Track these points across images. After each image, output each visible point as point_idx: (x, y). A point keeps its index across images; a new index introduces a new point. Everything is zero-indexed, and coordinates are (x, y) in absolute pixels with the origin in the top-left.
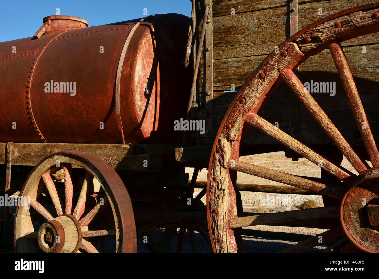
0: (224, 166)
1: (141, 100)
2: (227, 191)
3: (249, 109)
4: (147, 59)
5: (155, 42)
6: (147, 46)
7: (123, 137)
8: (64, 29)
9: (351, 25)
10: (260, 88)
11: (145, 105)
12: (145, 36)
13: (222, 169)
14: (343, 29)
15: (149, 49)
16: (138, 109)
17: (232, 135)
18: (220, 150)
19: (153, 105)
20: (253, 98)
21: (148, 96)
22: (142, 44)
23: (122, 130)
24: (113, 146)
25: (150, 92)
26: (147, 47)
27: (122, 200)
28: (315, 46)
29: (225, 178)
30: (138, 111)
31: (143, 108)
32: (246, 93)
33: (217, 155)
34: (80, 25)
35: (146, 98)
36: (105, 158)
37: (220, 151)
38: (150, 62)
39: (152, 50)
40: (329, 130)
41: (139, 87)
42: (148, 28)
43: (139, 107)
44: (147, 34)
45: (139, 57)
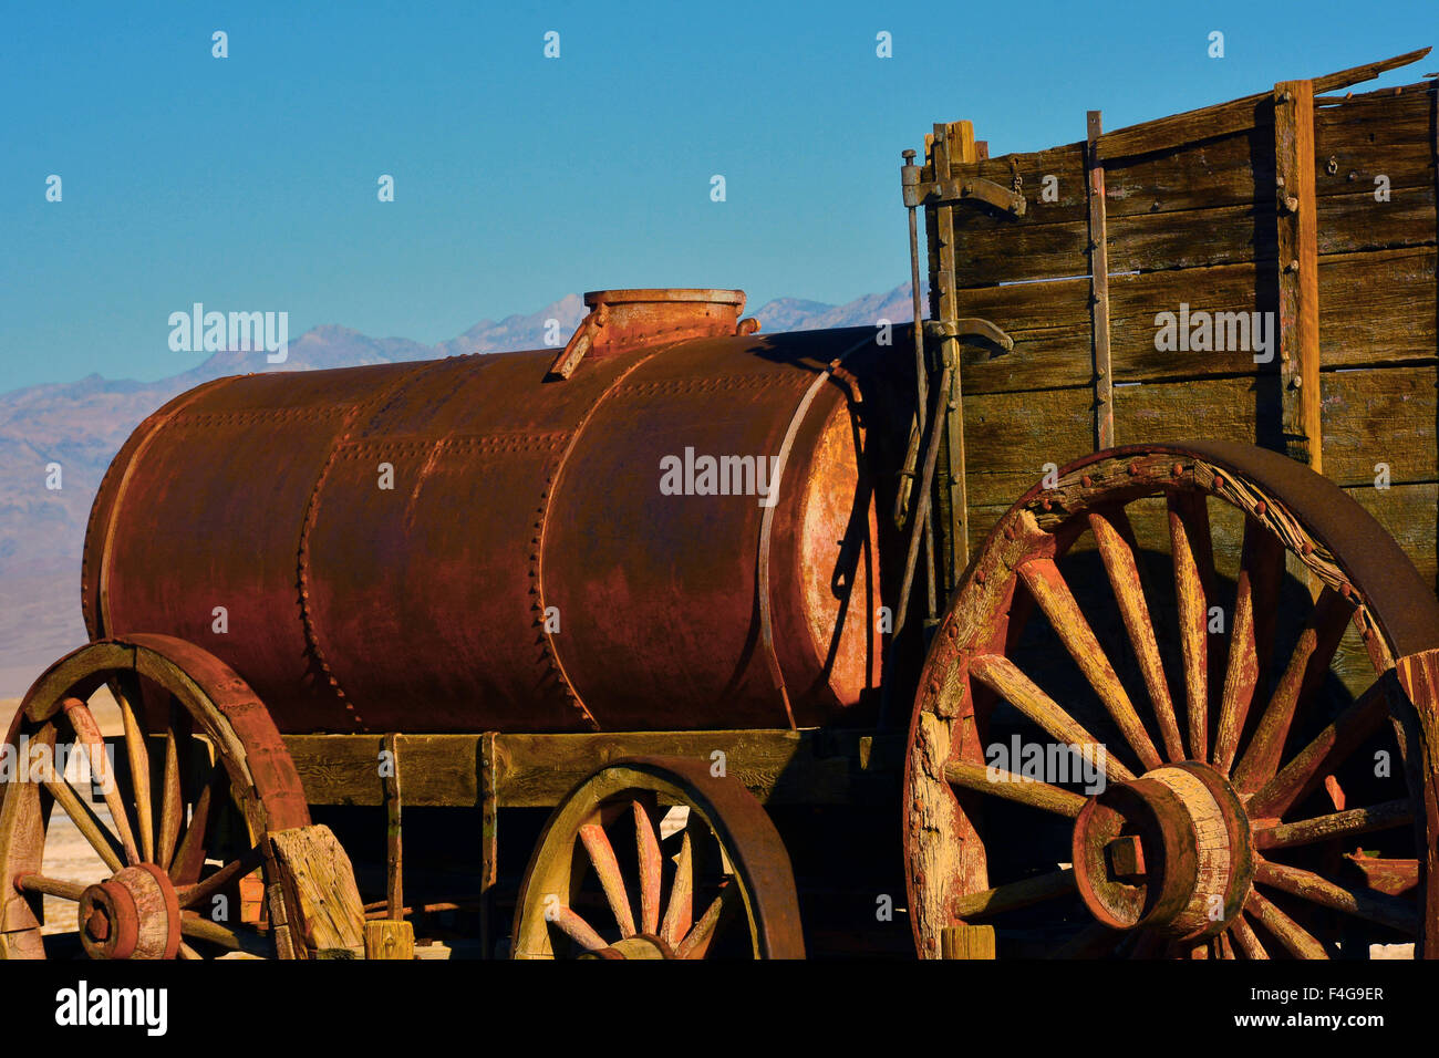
0: (931, 775)
1: (824, 607)
2: (947, 832)
3: (971, 648)
4: (837, 488)
5: (862, 432)
6: (839, 449)
7: (789, 709)
8: (649, 339)
9: (1102, 484)
10: (980, 605)
11: (836, 618)
12: (834, 419)
13: (931, 782)
14: (1092, 490)
15: (845, 458)
16: (817, 630)
17: (943, 706)
18: (922, 741)
19: (861, 616)
20: (971, 625)
21: (842, 594)
22: (824, 445)
23: (784, 689)
24: (766, 736)
25: (850, 580)
26: (838, 453)
27: (767, 879)
28: (1061, 519)
29: (938, 803)
30: (819, 636)
31: (832, 628)
32: (957, 614)
33: (918, 752)
34: (707, 314)
35: (838, 598)
36: (748, 771)
37: (922, 743)
38: (846, 497)
39: (855, 459)
40: (1102, 693)
41: (815, 569)
42: (844, 395)
43: (819, 627)
44: (840, 412)
45: (813, 485)
